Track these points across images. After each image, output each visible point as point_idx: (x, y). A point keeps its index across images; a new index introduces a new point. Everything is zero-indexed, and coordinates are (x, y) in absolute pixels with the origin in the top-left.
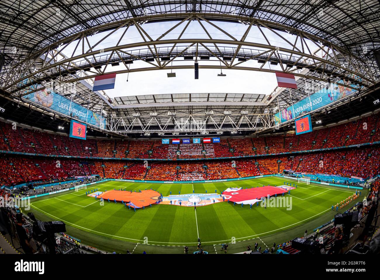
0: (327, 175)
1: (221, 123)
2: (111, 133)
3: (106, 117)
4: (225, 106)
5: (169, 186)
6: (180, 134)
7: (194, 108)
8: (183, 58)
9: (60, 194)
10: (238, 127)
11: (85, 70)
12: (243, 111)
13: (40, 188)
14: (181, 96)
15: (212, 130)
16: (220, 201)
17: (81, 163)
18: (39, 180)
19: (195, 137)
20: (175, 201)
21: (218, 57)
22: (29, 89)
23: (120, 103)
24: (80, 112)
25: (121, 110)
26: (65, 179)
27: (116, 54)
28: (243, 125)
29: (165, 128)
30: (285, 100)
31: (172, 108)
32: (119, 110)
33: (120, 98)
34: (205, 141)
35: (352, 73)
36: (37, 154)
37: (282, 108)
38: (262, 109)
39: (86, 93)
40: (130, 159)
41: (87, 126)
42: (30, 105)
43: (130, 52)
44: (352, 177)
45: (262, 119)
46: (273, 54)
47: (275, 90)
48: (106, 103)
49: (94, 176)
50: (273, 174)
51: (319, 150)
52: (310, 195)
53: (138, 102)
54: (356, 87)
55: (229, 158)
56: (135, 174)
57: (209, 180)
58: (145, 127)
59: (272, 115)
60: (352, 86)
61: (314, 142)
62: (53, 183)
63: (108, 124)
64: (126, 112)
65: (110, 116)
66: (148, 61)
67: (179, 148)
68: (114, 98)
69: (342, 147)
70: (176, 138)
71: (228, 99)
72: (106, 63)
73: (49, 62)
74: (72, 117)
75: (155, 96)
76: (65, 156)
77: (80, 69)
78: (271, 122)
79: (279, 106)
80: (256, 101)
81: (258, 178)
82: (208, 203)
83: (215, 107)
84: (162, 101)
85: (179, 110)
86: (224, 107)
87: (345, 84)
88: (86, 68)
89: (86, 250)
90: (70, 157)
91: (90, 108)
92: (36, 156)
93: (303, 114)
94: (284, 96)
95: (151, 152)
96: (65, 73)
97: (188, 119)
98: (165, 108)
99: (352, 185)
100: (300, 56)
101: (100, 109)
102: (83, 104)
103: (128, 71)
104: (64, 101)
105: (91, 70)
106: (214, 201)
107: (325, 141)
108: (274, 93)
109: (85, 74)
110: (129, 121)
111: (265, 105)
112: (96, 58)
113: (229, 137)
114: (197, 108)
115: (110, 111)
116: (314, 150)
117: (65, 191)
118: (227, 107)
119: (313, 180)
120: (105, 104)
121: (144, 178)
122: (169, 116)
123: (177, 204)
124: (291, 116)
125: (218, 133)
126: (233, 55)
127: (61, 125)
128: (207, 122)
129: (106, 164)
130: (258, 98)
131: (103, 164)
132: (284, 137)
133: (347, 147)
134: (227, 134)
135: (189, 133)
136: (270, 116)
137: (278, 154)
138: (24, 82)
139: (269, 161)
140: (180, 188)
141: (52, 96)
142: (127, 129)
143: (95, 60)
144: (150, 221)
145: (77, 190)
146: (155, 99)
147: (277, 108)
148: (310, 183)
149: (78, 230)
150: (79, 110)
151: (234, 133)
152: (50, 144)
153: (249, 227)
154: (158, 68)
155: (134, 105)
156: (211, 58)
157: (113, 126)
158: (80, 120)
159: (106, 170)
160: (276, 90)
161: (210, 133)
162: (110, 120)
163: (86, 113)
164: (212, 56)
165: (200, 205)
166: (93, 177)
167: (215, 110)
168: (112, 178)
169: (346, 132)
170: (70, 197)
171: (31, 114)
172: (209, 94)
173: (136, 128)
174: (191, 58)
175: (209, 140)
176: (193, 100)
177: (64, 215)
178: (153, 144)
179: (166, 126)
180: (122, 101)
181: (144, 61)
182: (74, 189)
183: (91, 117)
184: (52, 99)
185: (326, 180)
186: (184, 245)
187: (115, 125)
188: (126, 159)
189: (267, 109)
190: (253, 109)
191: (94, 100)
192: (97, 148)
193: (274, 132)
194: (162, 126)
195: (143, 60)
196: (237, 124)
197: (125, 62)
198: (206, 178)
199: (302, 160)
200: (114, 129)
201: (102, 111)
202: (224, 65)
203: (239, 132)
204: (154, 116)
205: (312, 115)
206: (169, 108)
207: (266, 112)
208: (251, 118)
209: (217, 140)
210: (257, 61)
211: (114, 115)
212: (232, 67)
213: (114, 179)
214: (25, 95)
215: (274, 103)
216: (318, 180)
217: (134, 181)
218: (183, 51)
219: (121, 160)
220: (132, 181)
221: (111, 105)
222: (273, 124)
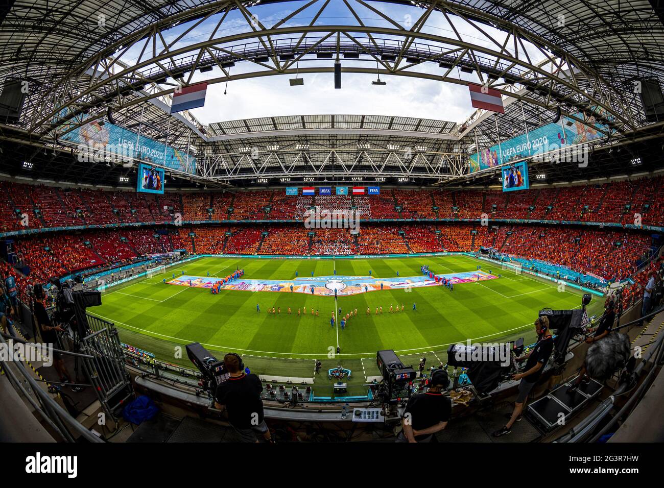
0: (549, 264)
1: (382, 164)
2: (204, 180)
3: (196, 156)
4: (390, 137)
5: (297, 263)
6: (316, 179)
7: (338, 138)
8: (315, 56)
9: (124, 284)
10: (410, 171)
11: (158, 83)
12: (419, 147)
13: (93, 280)
14: (317, 119)
15: (367, 174)
16: (375, 289)
17: (156, 232)
18: (90, 267)
19: (340, 184)
20: (305, 288)
21: (373, 55)
22: (69, 124)
23: (218, 132)
24: (154, 151)
25: (219, 143)
26: (131, 261)
27: (207, 54)
28: (416, 169)
29: (291, 170)
30: (487, 134)
31: (303, 138)
32: (217, 144)
33: (219, 124)
34: (354, 191)
35: (598, 105)
36: (86, 227)
37: (483, 146)
38: (450, 145)
39: (163, 120)
40: (236, 221)
41: (166, 172)
42: (72, 150)
43: (229, 49)
44: (588, 273)
45: (450, 162)
46: (464, 54)
47: (472, 118)
48: (196, 134)
49: (178, 253)
50: (463, 252)
51: (539, 221)
52: (519, 291)
53: (248, 129)
54: (603, 128)
55: (394, 220)
56: (243, 244)
57: (361, 254)
58: (258, 169)
59: (465, 156)
60: (597, 125)
61: (532, 208)
62: (112, 269)
63: (200, 168)
64: (228, 146)
65: (203, 154)
66: (258, 61)
67: (314, 202)
68: (208, 125)
69: (575, 223)
70: (309, 185)
71: (394, 126)
72: (191, 68)
73: (100, 77)
74: (140, 159)
75: (275, 119)
76: (131, 224)
77: (151, 81)
78: (464, 168)
79: (478, 143)
80: (440, 132)
81: (440, 256)
82: (357, 291)
83: (374, 138)
84: (287, 126)
85: (314, 141)
86: (387, 139)
87: (585, 120)
88: (160, 79)
89: (163, 370)
90: (140, 224)
91: (170, 144)
92: (85, 229)
93: (516, 160)
94: (486, 128)
95: (269, 209)
96: (125, 91)
97: (328, 157)
98: (292, 139)
99: (586, 287)
100: (510, 63)
101: (186, 143)
102: (158, 138)
103: (227, 79)
104: (128, 137)
105: (167, 82)
106: (366, 289)
107: (550, 208)
108: (470, 122)
109: (159, 88)
110: (233, 159)
111: (454, 138)
112: (176, 62)
113: (395, 187)
114: (344, 138)
115: (202, 146)
116: (531, 221)
117: (132, 280)
118: (392, 139)
119: (526, 268)
120: (194, 136)
121: (257, 252)
122: (297, 150)
123: (308, 291)
124: (496, 161)
125: (377, 180)
126: (398, 53)
127: (123, 175)
128: (359, 161)
129: (196, 231)
130: (444, 128)
131: (192, 232)
132: (484, 194)
133: (583, 223)
134: (391, 181)
135: (329, 179)
136: (463, 158)
137: (473, 220)
138: (62, 115)
139: (458, 230)
140: (314, 267)
141: (107, 130)
142: (229, 173)
143: (174, 64)
144: (264, 319)
145: (150, 276)
146: (275, 124)
147: (473, 146)
148: (522, 272)
149: (150, 338)
150: (153, 147)
151: (403, 181)
152: (108, 208)
153: (419, 334)
154: (276, 72)
155: (242, 134)
156: (361, 56)
157: (208, 169)
158: (154, 163)
159: (197, 241)
160: (475, 117)
161: (364, 179)
162: (202, 159)
163: (163, 151)
164: (364, 53)
165: (344, 293)
166: (175, 253)
167: (373, 142)
168: (206, 254)
169: (584, 199)
170: (139, 288)
171: (75, 164)
172: (363, 117)
173: (244, 171)
174: (329, 56)
175: (363, 191)
176: (337, 125)
177: (130, 318)
178: (272, 197)
179: (293, 166)
180: (222, 129)
181: (253, 61)
182: (146, 275)
183: (172, 157)
184: (108, 135)
185: (546, 270)
186: (315, 357)
187: (211, 168)
188: (228, 221)
189: (457, 146)
190: (436, 144)
191: (176, 131)
192: (182, 207)
193: (468, 185)
194: (287, 168)
195: (251, 60)
196: (408, 167)
197: (222, 65)
198: (355, 252)
199: (511, 235)
200: (209, 174)
201: (189, 146)
202: (384, 68)
203: (411, 179)
204: (273, 152)
205: (531, 162)
206: (298, 138)
207: (457, 150)
208: (432, 158)
209: (374, 190)
210: (438, 64)
211: (209, 152)
212: (397, 73)
213: (209, 254)
214: (64, 134)
215: (469, 139)
216: (535, 269)
217: (240, 256)
218: (315, 45)
219: (221, 223)
220: (238, 256)
221: (205, 137)
222: (467, 170)
